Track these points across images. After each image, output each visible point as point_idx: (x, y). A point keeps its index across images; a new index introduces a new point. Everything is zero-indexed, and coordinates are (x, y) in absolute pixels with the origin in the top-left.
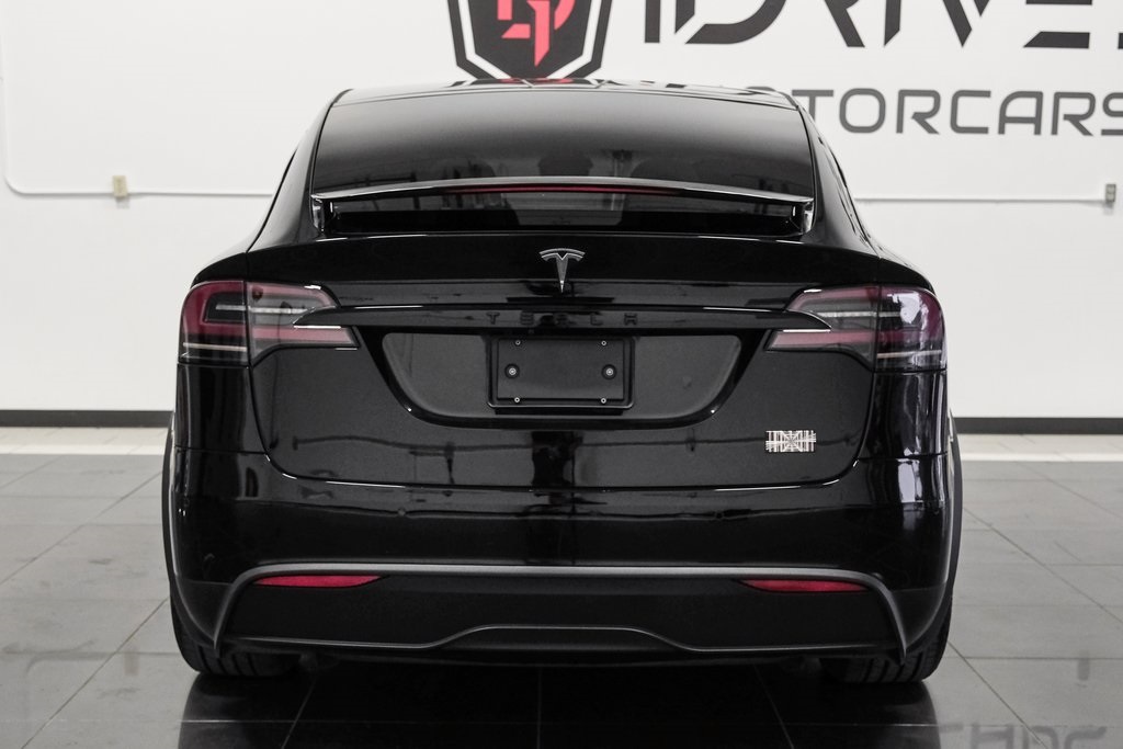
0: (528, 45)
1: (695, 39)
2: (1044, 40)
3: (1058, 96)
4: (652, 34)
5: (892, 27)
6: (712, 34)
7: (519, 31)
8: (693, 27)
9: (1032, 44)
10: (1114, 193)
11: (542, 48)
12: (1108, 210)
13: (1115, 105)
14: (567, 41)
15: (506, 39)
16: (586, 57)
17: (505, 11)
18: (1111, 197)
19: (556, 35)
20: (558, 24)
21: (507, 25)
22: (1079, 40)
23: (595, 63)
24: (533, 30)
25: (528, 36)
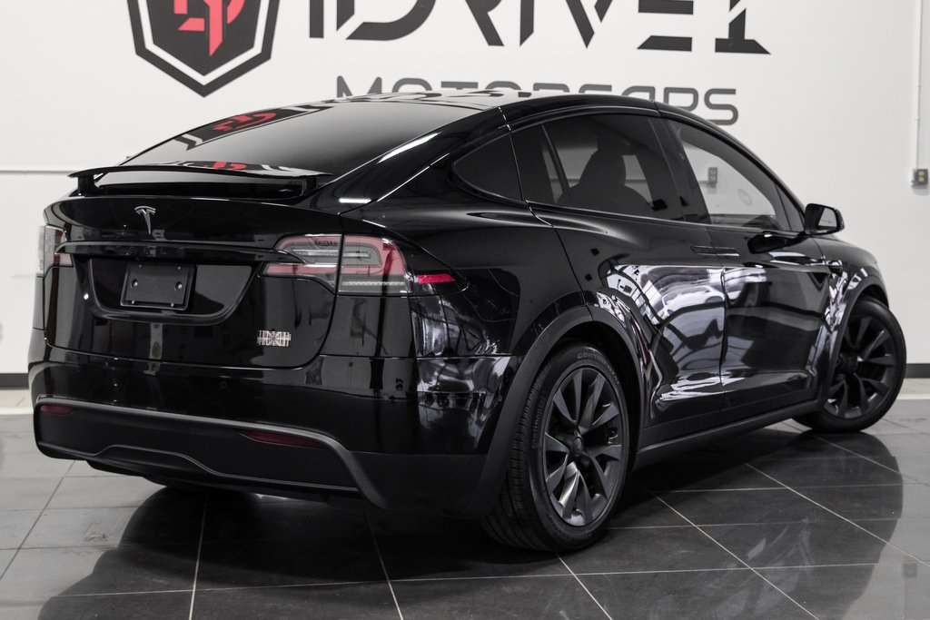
0: (203, 37)
1: (354, 36)
2: (654, 43)
3: (668, 91)
4: (316, 30)
5: (527, 29)
6: (369, 32)
7: (194, 24)
8: (352, 24)
9: (644, 46)
10: (716, 175)
11: (216, 40)
12: (712, 189)
13: (715, 99)
14: (239, 35)
15: (183, 31)
16: (257, 49)
17: (181, 6)
18: (713, 179)
19: (228, 29)
20: (231, 18)
21: (183, 18)
22: (683, 44)
23: (265, 55)
24: (207, 24)
25: (202, 29)
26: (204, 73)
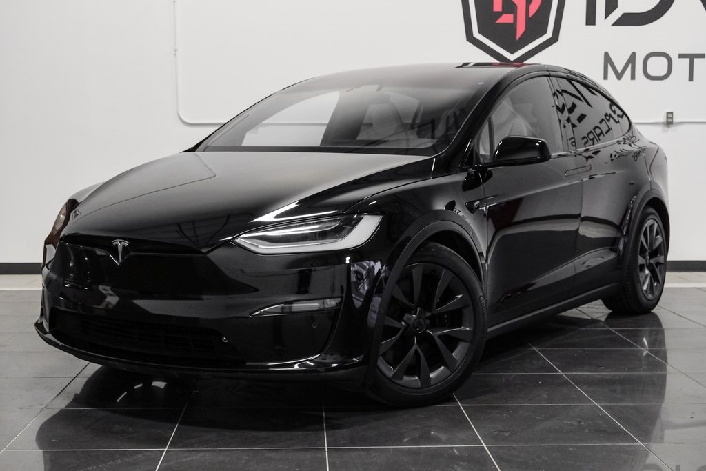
0: (512, 27)
1: (617, 23)
4: (591, 20)
6: (629, 20)
7: (506, 19)
8: (616, 15)
11: (521, 29)
14: (537, 25)
15: (499, 24)
16: (549, 35)
17: (498, 6)
19: (529, 20)
20: (531, 15)
21: (499, 15)
23: (555, 39)
24: (515, 18)
25: (512, 22)
26: (512, 53)
